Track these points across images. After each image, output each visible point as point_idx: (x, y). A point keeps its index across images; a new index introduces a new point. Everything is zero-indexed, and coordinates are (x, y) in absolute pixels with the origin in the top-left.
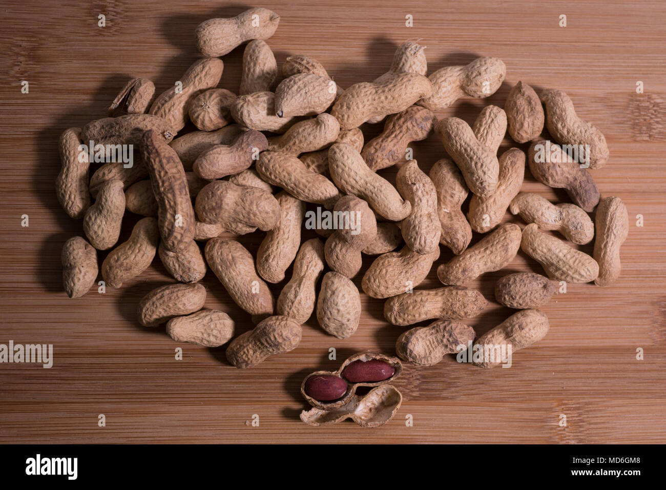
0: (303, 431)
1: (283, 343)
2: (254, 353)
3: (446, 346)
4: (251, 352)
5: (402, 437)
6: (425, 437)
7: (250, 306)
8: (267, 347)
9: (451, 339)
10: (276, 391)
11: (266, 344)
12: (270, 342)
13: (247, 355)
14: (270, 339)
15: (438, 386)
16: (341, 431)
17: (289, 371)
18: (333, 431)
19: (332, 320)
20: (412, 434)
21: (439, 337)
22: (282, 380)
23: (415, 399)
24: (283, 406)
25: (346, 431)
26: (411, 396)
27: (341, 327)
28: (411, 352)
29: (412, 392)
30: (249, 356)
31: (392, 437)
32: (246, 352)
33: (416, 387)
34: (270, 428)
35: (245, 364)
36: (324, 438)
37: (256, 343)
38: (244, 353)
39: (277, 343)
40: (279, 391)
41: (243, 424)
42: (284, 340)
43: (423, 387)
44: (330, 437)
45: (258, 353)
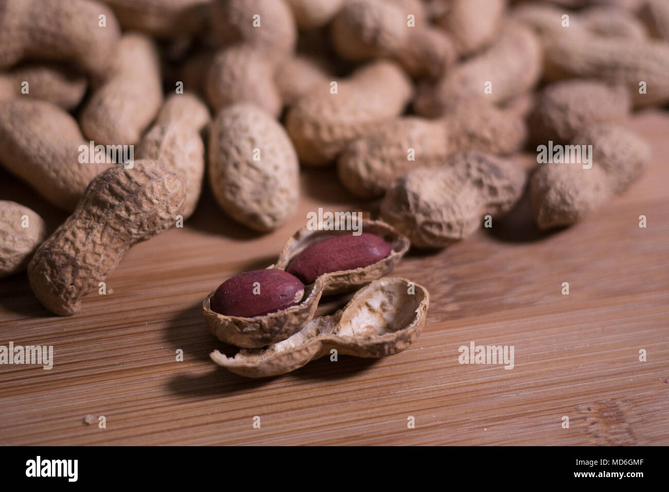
0: (224, 417)
1: (148, 185)
2: (88, 234)
3: (479, 183)
4: (81, 235)
5: (453, 392)
6: (504, 383)
7: (73, 173)
8: (112, 206)
9: (484, 167)
10: (149, 348)
11: (111, 200)
12: (118, 189)
13: (73, 243)
14: (119, 183)
15: (493, 287)
16: (312, 402)
17: (172, 309)
18: (294, 405)
19: (244, 168)
20: (473, 381)
21: (461, 170)
22: (159, 327)
23: (455, 316)
24: (171, 373)
25: (326, 400)
26: (442, 312)
27: (264, 186)
28: (416, 197)
29: (444, 304)
30: (78, 244)
31: (431, 395)
32: (71, 237)
33: (447, 295)
34: (144, 422)
35: (70, 269)
36: (277, 424)
37: (89, 212)
38: (67, 240)
39: (133, 188)
40: (155, 347)
41: (80, 424)
42: (149, 178)
43: (461, 293)
44: (289, 419)
45: (96, 235)
